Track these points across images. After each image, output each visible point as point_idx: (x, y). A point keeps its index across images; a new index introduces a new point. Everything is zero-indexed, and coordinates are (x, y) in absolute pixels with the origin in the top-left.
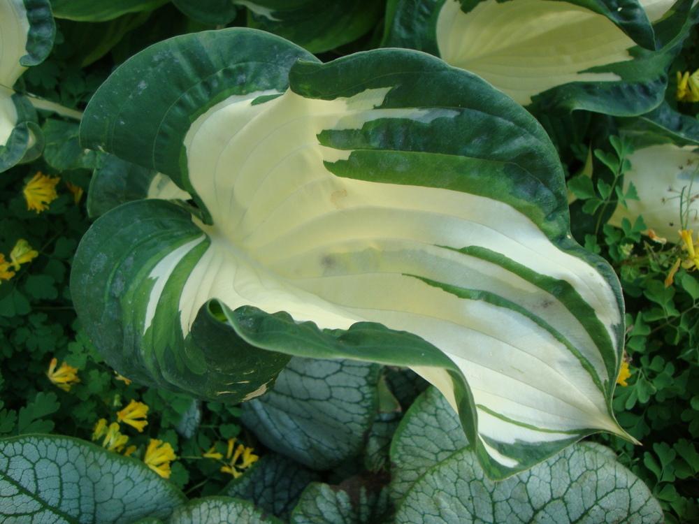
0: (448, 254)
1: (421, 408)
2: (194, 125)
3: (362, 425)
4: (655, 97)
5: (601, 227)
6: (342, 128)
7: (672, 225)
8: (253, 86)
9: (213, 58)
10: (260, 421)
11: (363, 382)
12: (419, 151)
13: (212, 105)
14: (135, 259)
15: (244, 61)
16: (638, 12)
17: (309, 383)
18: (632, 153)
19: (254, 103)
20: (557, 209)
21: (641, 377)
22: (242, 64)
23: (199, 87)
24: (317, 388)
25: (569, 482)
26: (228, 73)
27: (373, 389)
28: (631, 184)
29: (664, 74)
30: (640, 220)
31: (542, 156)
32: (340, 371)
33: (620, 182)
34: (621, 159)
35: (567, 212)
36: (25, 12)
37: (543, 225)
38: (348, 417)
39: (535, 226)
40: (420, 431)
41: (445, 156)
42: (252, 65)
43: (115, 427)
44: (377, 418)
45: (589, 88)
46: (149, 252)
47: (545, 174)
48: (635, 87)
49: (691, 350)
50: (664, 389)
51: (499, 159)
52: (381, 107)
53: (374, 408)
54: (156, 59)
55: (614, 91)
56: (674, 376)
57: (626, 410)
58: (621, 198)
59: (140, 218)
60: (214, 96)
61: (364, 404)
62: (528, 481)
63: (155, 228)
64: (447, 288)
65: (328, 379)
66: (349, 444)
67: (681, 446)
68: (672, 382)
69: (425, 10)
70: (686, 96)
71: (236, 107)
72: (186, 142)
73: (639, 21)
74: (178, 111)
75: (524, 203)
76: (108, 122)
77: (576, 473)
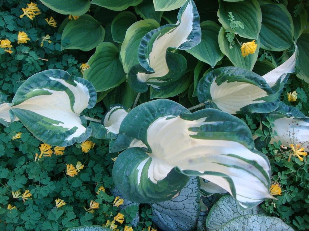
0: (224, 156)
1: (215, 209)
2: (150, 126)
3: (195, 216)
4: (276, 106)
5: (267, 145)
6: (195, 127)
7: (288, 143)
8: (165, 114)
9: (155, 108)
10: (159, 219)
11: (195, 202)
12: (215, 131)
13: (155, 120)
14: (132, 164)
15: (163, 108)
16: (267, 85)
17: (176, 204)
18: (274, 122)
19: (167, 119)
20: (251, 142)
21: (286, 193)
22: (162, 109)
23: (151, 116)
24: (180, 205)
25: (266, 229)
26: (159, 111)
27: (198, 204)
28: (275, 131)
29: (278, 99)
30: (279, 141)
31: (245, 130)
32: (187, 198)
33: (271, 130)
34: (271, 123)
35: (253, 142)
36: (89, 93)
37: (248, 147)
38: (190, 214)
39: (245, 147)
40: (215, 217)
41: (221, 132)
42: (165, 109)
43: (113, 222)
44: (200, 215)
45: (256, 106)
46: (136, 162)
47: (246, 134)
48: (270, 104)
49: (302, 183)
50: (296, 196)
51: (235, 132)
52: (204, 122)
53: (199, 210)
54: (140, 109)
55: (264, 106)
56: (299, 192)
57: (283, 204)
58: (272, 136)
59: (132, 153)
60: (155, 118)
61: (195, 209)
62: (253, 229)
63: (137, 155)
64: (224, 165)
65: (183, 202)
66: (191, 224)
67: (306, 217)
68: (298, 194)
69: (207, 86)
70: (291, 100)
71: (161, 120)
72: (147, 131)
73: (267, 87)
74: (146, 123)
75: (242, 142)
76: (127, 127)
77: (269, 226)
